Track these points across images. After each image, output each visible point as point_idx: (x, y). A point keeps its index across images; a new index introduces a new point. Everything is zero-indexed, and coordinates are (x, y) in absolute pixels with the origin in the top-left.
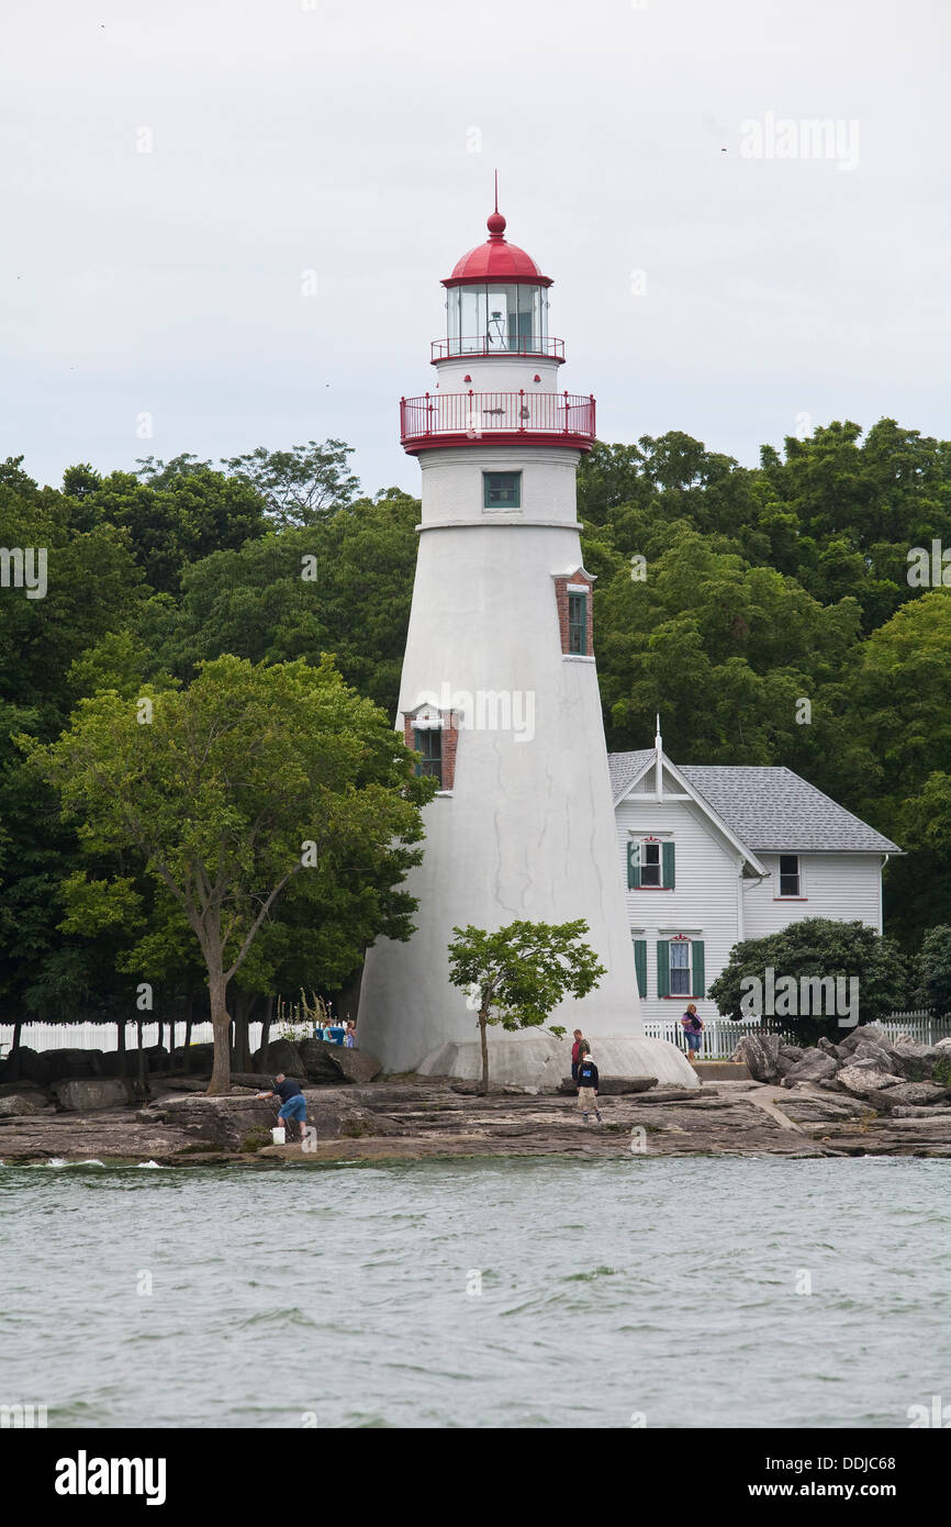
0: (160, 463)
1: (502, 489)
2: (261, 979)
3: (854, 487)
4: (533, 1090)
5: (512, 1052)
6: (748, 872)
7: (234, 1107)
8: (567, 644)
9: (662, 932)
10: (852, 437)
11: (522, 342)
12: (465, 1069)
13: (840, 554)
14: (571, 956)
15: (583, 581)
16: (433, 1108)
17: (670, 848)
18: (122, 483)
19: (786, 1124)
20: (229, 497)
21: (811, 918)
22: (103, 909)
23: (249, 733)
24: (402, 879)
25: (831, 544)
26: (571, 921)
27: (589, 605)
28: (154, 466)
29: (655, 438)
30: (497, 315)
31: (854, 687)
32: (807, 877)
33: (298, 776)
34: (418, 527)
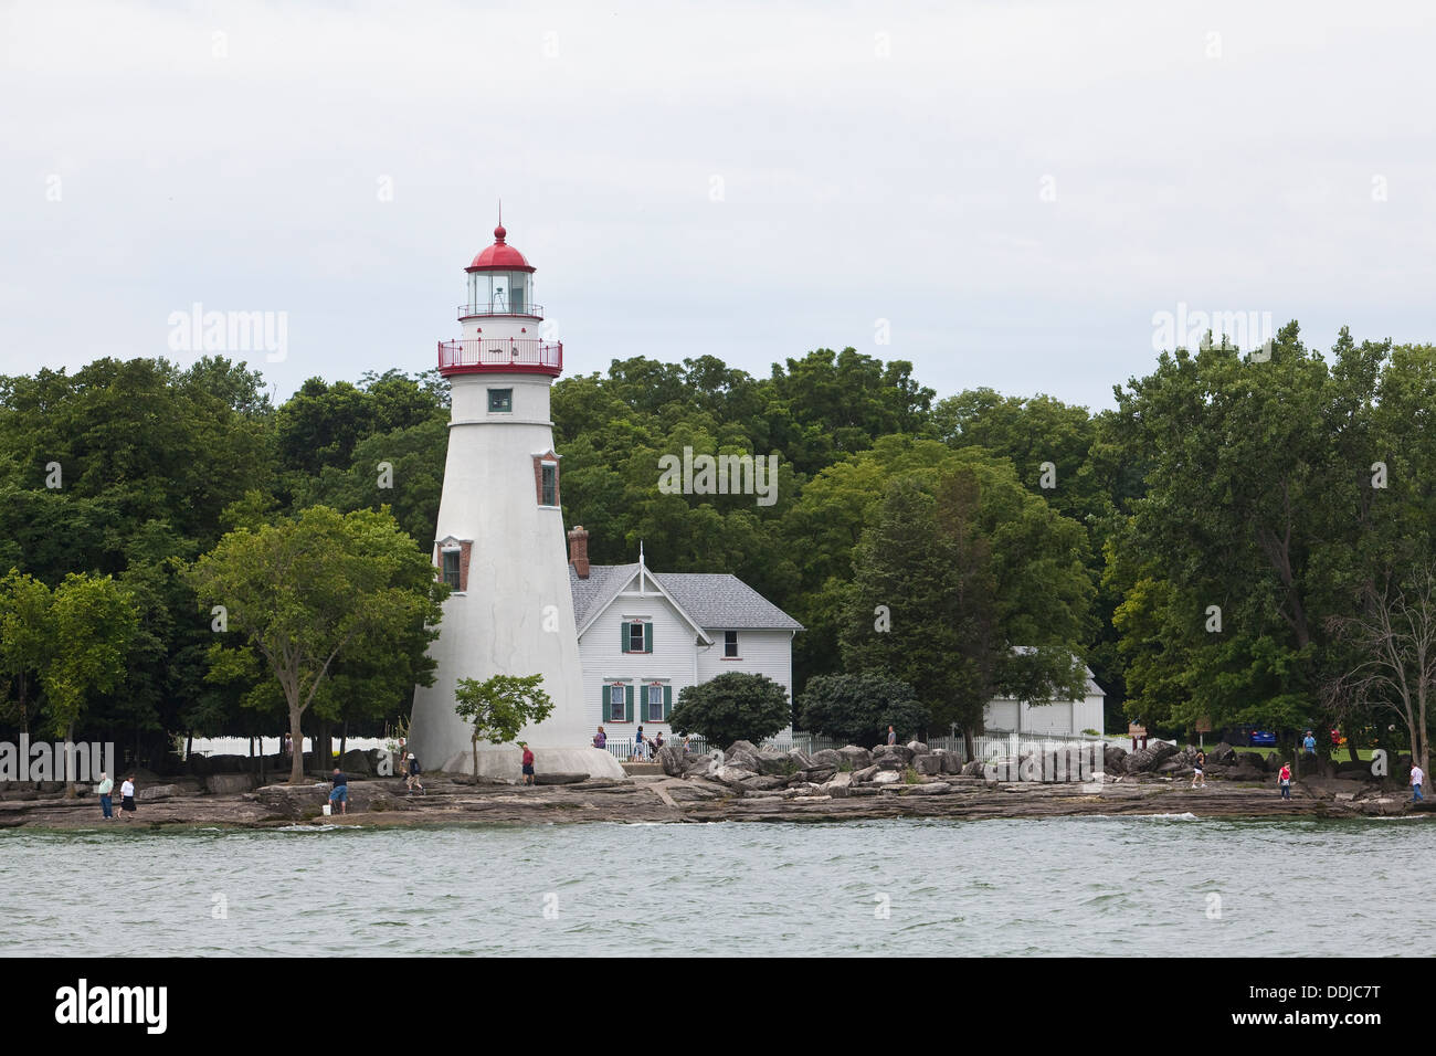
0: (377, 375)
1: (499, 399)
2: (330, 711)
3: (827, 391)
4: (513, 782)
5: (500, 757)
6: (700, 642)
7: (299, 792)
8: (541, 499)
9: (644, 680)
10: (829, 360)
11: (518, 308)
12: (468, 769)
13: (815, 434)
14: (533, 697)
15: (553, 459)
16: (435, 793)
17: (649, 626)
18: (342, 388)
19: (669, 801)
20: (412, 397)
21: (731, 671)
22: (232, 667)
23: (314, 556)
24: (427, 648)
25: (810, 428)
26: (533, 675)
27: (557, 473)
28: (373, 376)
29: (693, 360)
30: (500, 290)
31: (786, 523)
32: (743, 646)
33: (343, 583)
34: (449, 424)
